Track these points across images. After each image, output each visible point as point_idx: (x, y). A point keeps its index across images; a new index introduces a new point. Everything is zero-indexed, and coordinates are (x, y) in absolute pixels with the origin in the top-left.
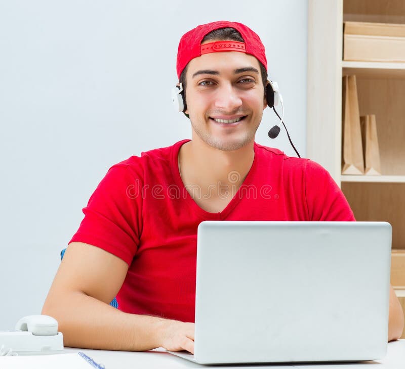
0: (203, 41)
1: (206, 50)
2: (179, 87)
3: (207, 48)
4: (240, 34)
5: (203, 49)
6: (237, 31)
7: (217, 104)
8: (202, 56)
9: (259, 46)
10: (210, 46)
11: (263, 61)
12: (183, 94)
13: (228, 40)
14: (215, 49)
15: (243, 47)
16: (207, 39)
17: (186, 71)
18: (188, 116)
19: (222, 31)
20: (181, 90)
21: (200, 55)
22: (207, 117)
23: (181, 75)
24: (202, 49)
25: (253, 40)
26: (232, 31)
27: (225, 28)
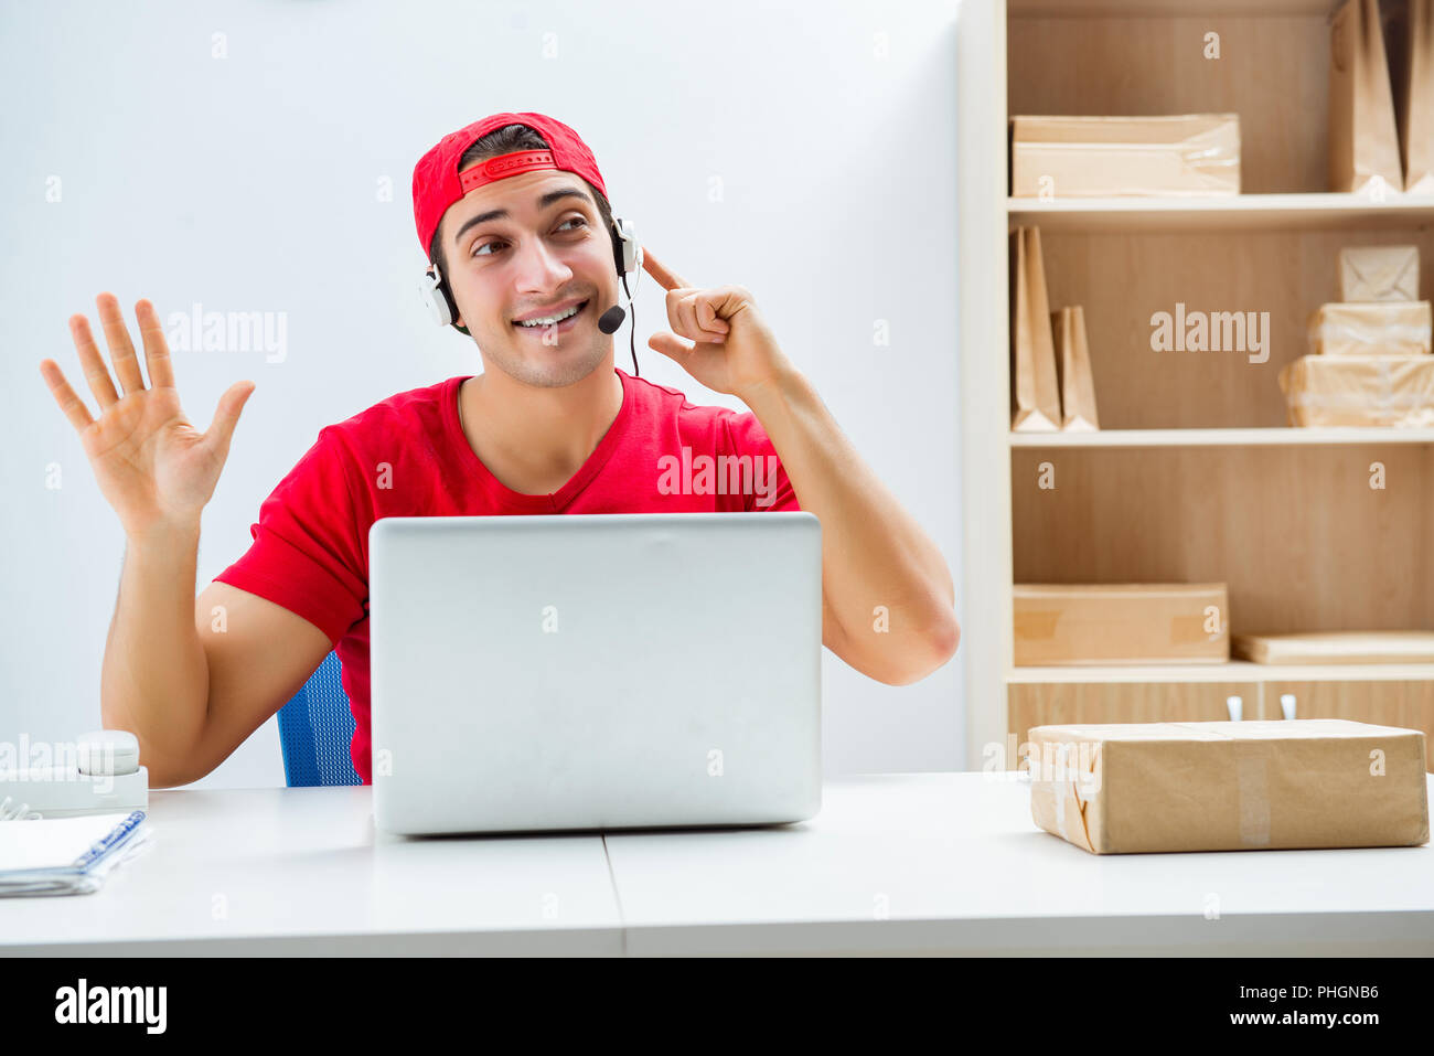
0: (461, 166)
1: (472, 181)
2: (432, 274)
3: (475, 178)
4: (538, 134)
5: (467, 182)
6: (529, 128)
7: (521, 287)
8: (467, 195)
9: (581, 150)
10: (478, 173)
11: (595, 181)
12: (444, 287)
13: (514, 152)
14: (493, 174)
15: (548, 159)
16: (471, 159)
17: (441, 237)
18: (465, 330)
19: (498, 137)
20: (438, 279)
21: (463, 196)
22: (508, 323)
23: (430, 246)
24: (463, 181)
25: (567, 140)
26: (520, 130)
27: (503, 127)
